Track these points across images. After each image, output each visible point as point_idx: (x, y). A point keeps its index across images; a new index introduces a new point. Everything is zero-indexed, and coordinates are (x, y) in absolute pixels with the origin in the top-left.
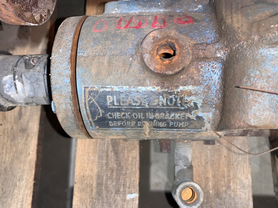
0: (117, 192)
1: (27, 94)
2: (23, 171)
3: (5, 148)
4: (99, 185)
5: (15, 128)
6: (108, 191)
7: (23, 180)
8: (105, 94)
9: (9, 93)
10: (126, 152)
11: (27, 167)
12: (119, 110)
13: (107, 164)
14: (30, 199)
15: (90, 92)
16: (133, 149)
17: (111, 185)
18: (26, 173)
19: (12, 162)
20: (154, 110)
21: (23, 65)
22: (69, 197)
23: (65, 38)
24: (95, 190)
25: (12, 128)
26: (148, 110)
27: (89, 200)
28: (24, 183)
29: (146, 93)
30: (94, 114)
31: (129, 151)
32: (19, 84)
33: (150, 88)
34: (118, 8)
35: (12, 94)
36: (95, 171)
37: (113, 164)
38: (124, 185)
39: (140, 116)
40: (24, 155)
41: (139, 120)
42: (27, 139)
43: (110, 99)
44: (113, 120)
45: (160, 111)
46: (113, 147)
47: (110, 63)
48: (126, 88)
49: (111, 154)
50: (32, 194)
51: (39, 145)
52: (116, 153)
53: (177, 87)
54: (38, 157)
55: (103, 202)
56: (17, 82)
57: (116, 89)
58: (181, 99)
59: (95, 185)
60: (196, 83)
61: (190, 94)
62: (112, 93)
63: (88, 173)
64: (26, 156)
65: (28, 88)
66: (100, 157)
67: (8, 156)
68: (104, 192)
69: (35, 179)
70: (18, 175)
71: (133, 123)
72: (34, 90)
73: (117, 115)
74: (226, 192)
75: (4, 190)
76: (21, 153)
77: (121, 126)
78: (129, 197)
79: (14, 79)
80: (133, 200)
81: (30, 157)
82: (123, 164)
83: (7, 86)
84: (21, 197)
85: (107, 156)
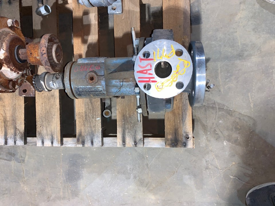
0: (93, 118)
1: (57, 87)
2: (55, 112)
3: (46, 104)
4: (86, 115)
5: (49, 95)
6: (89, 118)
7: (55, 115)
8: (79, 88)
9: (52, 87)
10: (95, 103)
11: (56, 110)
12: (83, 92)
13: (88, 107)
14: (59, 122)
15: (75, 88)
16: (98, 102)
17: (90, 115)
18: (56, 112)
19: (50, 109)
20: (92, 92)
21: (55, 78)
22: (75, 124)
23: (67, 73)
24: (84, 118)
25: (48, 95)
26: (91, 91)
27: (82, 121)
28: (55, 117)
29: (89, 88)
30: (77, 93)
31: (97, 102)
32: (55, 84)
33: (90, 87)
34: (81, 61)
35: (53, 87)
36: (84, 110)
37: (90, 107)
38: (95, 115)
39: (89, 93)
40: (54, 106)
41: (89, 94)
42: (54, 99)
43: (80, 89)
44: (82, 94)
45: (93, 92)
46: (90, 101)
47: (79, 81)
48: (84, 87)
49: (90, 104)
50: (60, 120)
51: (60, 101)
52: (92, 103)
53: (96, 86)
54: (60, 106)
55: (88, 122)
56: (54, 83)
57: (81, 87)
58: (98, 89)
59: (84, 115)
60: (100, 85)
61: (99, 88)
62: (81, 88)
63: (81, 111)
64: (55, 106)
65: (57, 85)
66: (85, 105)
67: (48, 107)
68: (88, 118)
69: (60, 115)
70: (53, 114)
71: (88, 95)
72: (59, 85)
73: (83, 93)
74: (133, 115)
75: (48, 120)
76: (53, 105)
77: (85, 96)
78: (97, 119)
79: (53, 83)
80: (99, 120)
81: (57, 107)
82: (94, 107)
83: (51, 85)
84: (55, 122)
85: (88, 105)
